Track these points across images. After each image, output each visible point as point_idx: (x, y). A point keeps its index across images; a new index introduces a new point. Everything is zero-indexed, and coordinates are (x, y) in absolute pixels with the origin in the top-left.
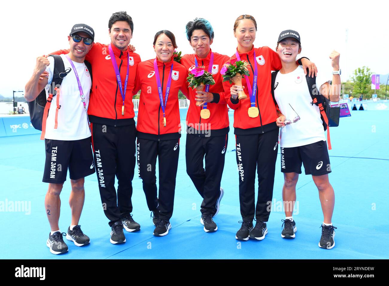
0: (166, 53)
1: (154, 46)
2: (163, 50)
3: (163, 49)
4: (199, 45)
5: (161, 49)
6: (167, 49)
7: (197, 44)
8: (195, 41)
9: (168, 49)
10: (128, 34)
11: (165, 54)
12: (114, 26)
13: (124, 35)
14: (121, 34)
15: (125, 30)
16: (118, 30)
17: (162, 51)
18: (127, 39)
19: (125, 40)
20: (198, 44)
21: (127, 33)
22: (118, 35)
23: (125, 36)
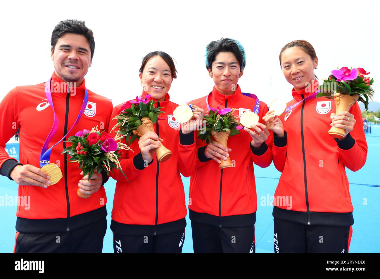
0: (159, 86)
1: (140, 75)
2: (156, 82)
3: (155, 80)
4: (224, 76)
5: (153, 80)
6: (162, 81)
7: (222, 74)
8: (219, 69)
9: (164, 81)
10: (84, 58)
11: (158, 88)
12: (61, 42)
13: (78, 59)
14: (72, 55)
15: (81, 51)
16: (67, 48)
17: (154, 84)
18: (83, 67)
19: (79, 68)
20: (224, 74)
21: (83, 55)
22: (67, 57)
23: (80, 59)
